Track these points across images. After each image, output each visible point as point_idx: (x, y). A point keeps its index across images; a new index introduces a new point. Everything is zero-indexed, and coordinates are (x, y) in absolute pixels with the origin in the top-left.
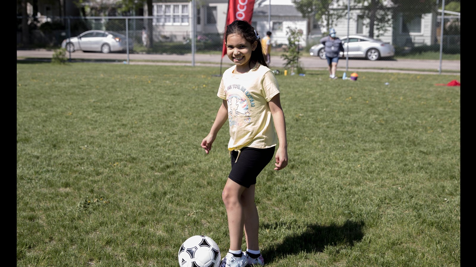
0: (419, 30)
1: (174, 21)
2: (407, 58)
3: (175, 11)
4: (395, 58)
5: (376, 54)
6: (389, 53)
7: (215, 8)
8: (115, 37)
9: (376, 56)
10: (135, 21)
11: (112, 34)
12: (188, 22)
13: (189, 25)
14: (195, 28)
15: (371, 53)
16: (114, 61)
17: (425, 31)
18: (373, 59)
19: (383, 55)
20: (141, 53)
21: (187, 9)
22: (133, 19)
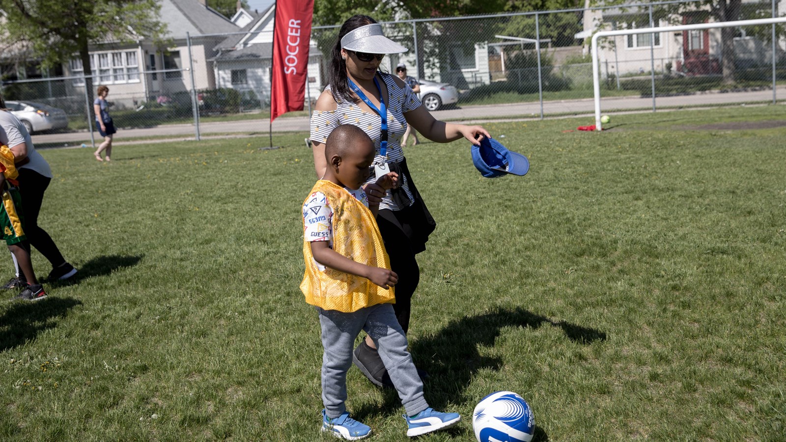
0: (473, 65)
1: (116, 78)
2: (473, 104)
3: (116, 61)
4: (458, 106)
5: (436, 101)
6: (453, 99)
7: (177, 54)
8: (37, 108)
9: (435, 104)
10: (50, 84)
11: (31, 105)
12: (139, 78)
13: (140, 82)
14: (149, 85)
15: (429, 100)
16: (61, 145)
17: (480, 65)
18: (433, 109)
19: (444, 102)
20: (80, 131)
21: (135, 59)
22: (47, 81)
